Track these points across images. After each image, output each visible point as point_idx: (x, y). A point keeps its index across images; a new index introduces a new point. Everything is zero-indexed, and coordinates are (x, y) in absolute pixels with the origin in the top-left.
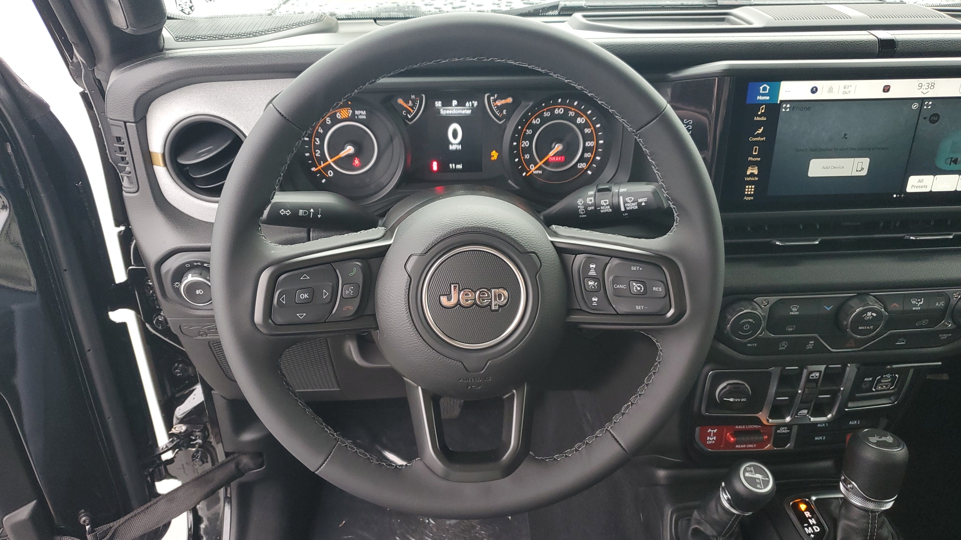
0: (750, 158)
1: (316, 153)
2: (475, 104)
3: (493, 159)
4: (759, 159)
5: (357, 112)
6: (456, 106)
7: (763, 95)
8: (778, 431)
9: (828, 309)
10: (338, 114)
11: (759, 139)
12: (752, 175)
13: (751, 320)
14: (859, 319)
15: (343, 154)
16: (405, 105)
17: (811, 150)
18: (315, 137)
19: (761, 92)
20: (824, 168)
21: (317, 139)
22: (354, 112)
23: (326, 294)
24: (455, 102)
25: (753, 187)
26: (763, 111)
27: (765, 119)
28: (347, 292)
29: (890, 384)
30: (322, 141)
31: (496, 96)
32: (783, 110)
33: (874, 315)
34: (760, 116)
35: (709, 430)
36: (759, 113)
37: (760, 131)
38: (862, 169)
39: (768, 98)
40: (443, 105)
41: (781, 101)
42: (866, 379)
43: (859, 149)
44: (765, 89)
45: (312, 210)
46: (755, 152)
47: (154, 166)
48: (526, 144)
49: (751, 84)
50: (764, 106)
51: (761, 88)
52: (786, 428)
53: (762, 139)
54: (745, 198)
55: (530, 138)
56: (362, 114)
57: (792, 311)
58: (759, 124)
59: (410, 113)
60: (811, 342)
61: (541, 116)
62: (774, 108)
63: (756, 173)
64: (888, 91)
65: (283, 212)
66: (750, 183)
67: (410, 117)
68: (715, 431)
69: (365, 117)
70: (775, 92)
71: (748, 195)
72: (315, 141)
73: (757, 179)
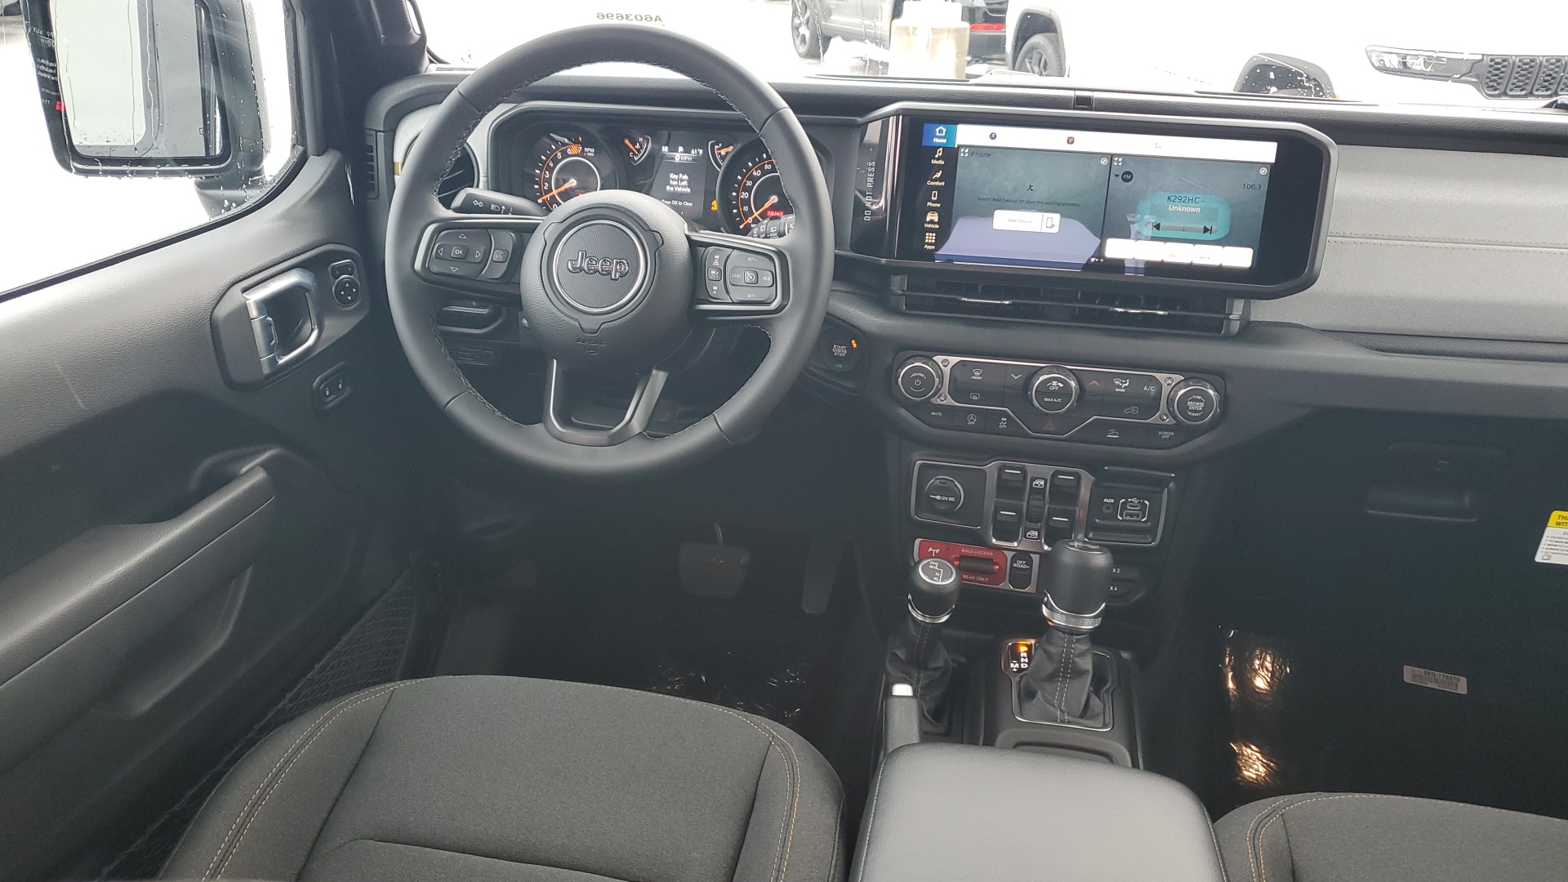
0: (929, 204)
1: (544, 185)
2: (701, 151)
3: (713, 208)
4: (939, 205)
5: (586, 150)
6: (681, 152)
7: (940, 137)
8: (1015, 565)
9: (1016, 378)
10: (569, 150)
11: (937, 183)
12: (932, 222)
13: (922, 375)
14: (1044, 390)
15: (567, 186)
16: (631, 146)
17: (994, 199)
18: (546, 170)
19: (938, 134)
20: (1009, 220)
21: (547, 173)
22: (583, 149)
23: (478, 255)
24: (681, 149)
25: (934, 234)
26: (940, 154)
27: (943, 163)
28: (497, 256)
29: (1140, 513)
30: (551, 174)
31: (720, 145)
32: (962, 155)
33: (1061, 385)
34: (938, 159)
35: (930, 549)
36: (937, 156)
37: (938, 175)
38: (1053, 226)
39: (945, 141)
40: (670, 151)
41: (959, 146)
42: (1105, 500)
43: (1047, 203)
44: (941, 131)
45: (503, 207)
46: (934, 196)
47: (396, 176)
48: (744, 195)
49: (927, 126)
50: (941, 149)
51: (937, 130)
52: (1024, 562)
53: (941, 184)
54: (926, 246)
55: (749, 190)
56: (590, 151)
57: (974, 375)
58: (938, 168)
59: (636, 155)
60: (1003, 419)
61: (762, 168)
62: (952, 153)
63: (936, 220)
64: (1072, 142)
65: (476, 203)
66: (931, 230)
67: (636, 159)
68: (937, 551)
69: (593, 155)
70: (951, 136)
71: (929, 244)
72: (545, 174)
73: (937, 226)
